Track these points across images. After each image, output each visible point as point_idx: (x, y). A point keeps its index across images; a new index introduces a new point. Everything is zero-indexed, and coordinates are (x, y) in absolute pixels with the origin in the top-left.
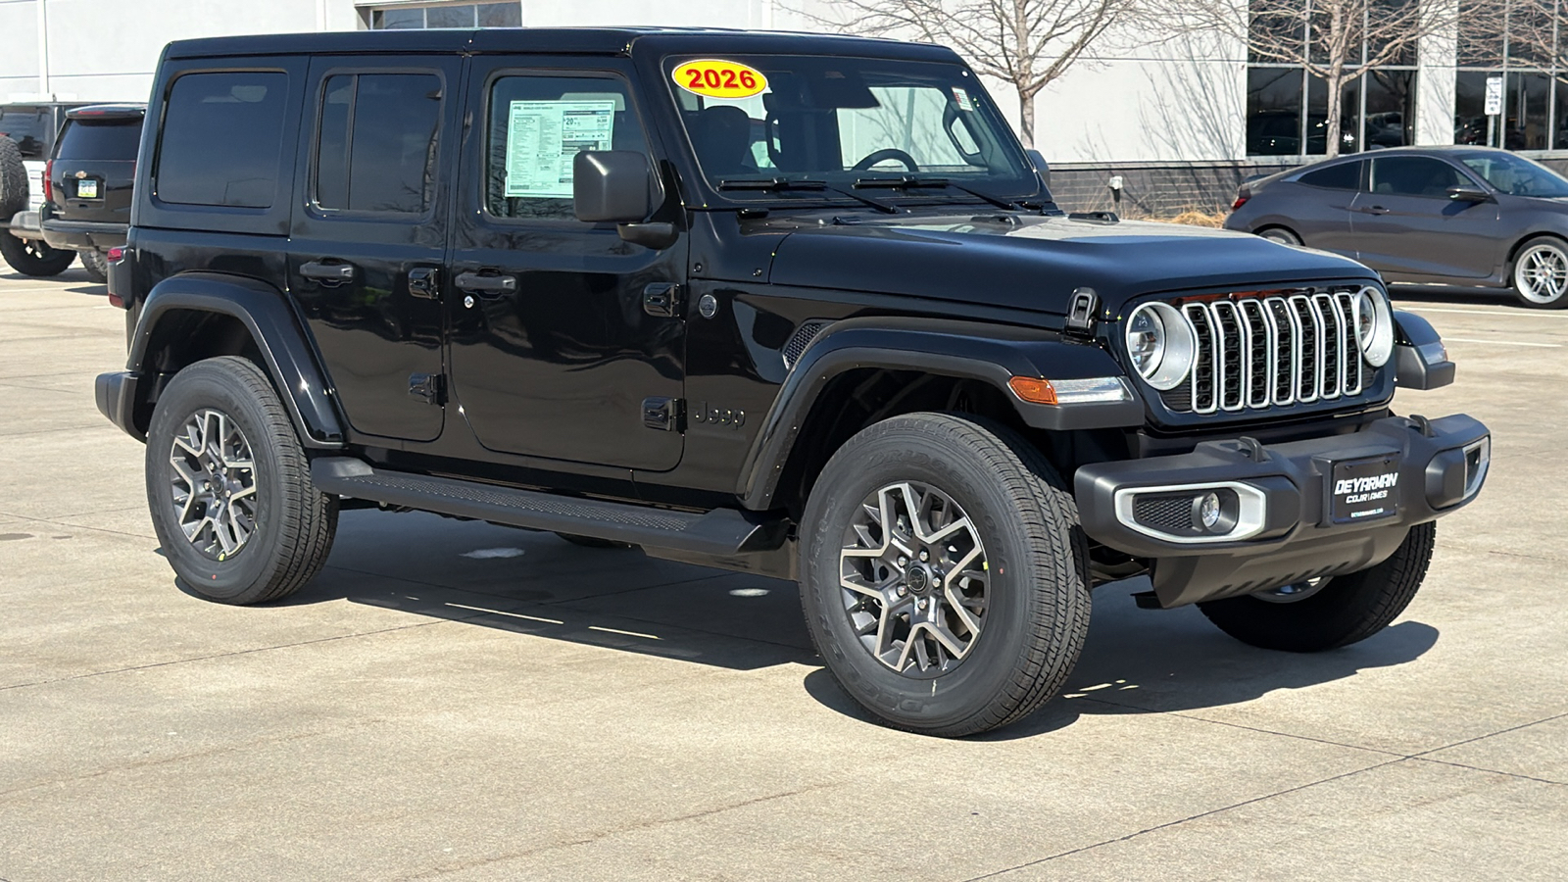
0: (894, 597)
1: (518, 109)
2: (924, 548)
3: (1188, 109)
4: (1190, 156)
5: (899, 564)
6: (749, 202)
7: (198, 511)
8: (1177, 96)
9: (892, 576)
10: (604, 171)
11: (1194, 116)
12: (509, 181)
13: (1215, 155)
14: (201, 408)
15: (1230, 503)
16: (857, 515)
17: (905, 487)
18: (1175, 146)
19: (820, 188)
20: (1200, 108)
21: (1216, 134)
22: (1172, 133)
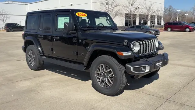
0: (102, 78)
1: (59, 18)
2: (105, 72)
5: (102, 74)
6: (84, 29)
7: (30, 61)
9: (102, 75)
10: (67, 25)
12: (58, 26)
14: (30, 50)
15: (145, 68)
16: (97, 68)
17: (103, 65)
19: (93, 27)
21: (123, 24)
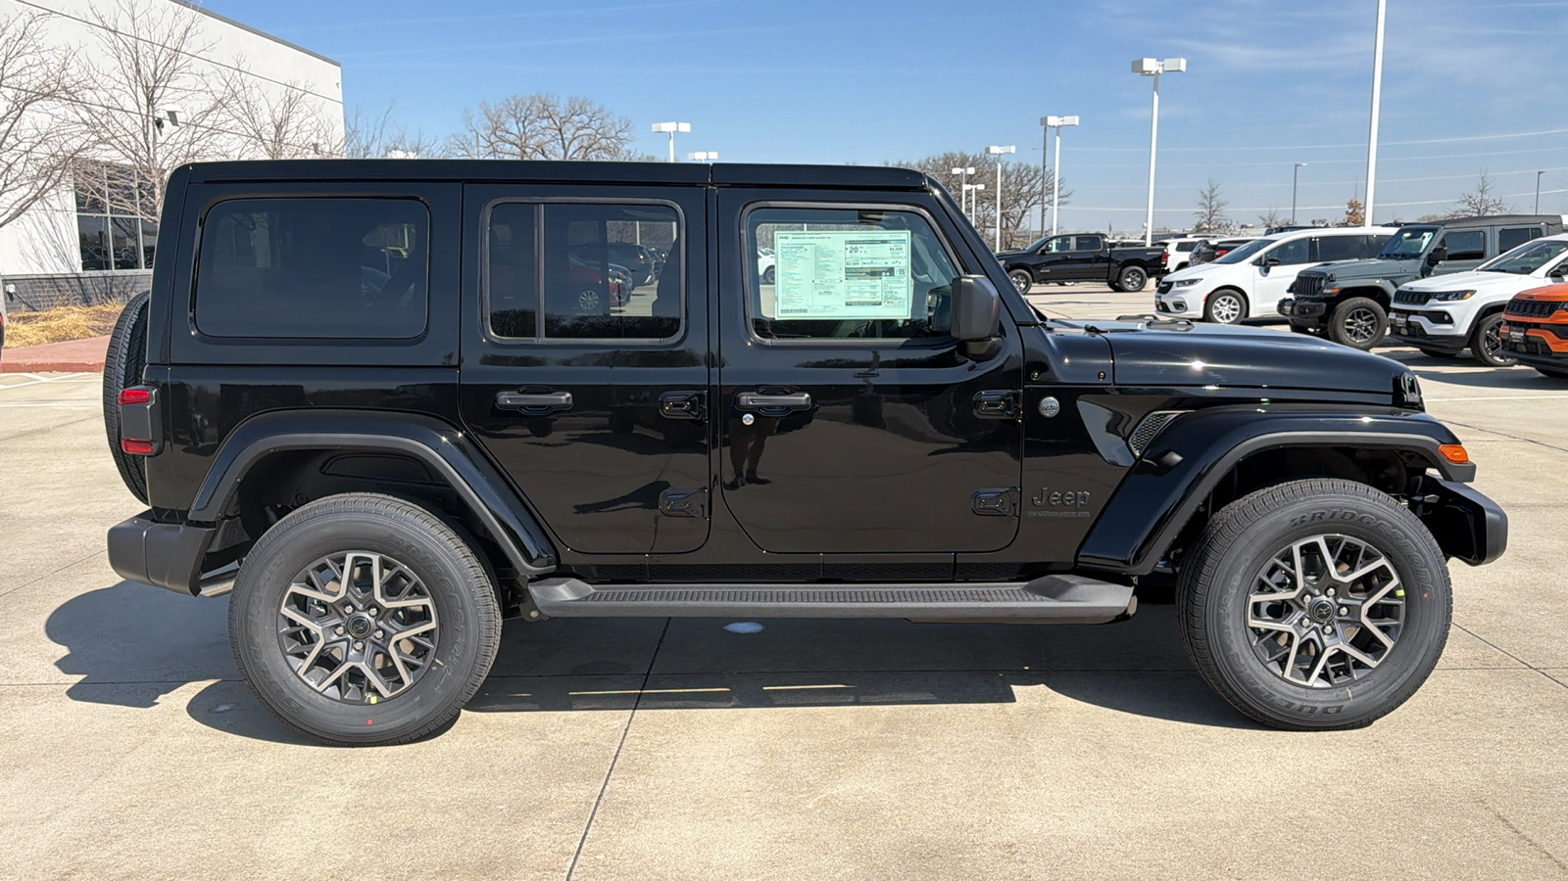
1: (785, 239)
2: (1335, 585)
3: (47, 242)
4: (50, 271)
5: (1303, 602)
8: (39, 234)
9: (1297, 612)
11: (50, 246)
13: (65, 270)
16: (1265, 568)
17: (1321, 541)
18: (41, 265)
20: (54, 242)
21: (64, 258)
22: (39, 258)
